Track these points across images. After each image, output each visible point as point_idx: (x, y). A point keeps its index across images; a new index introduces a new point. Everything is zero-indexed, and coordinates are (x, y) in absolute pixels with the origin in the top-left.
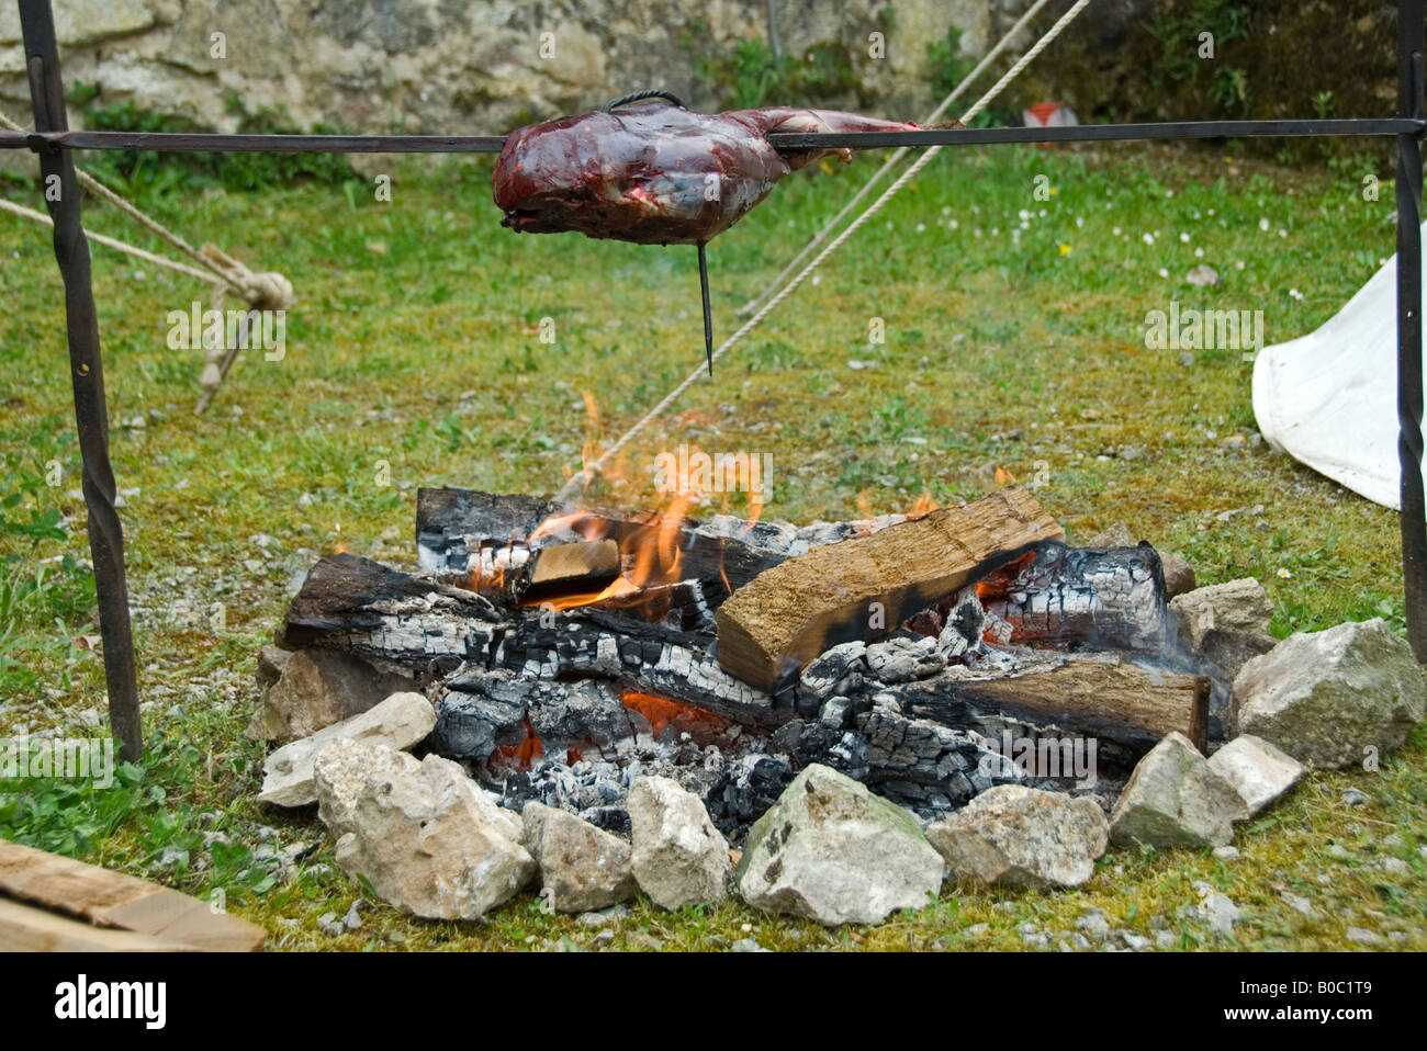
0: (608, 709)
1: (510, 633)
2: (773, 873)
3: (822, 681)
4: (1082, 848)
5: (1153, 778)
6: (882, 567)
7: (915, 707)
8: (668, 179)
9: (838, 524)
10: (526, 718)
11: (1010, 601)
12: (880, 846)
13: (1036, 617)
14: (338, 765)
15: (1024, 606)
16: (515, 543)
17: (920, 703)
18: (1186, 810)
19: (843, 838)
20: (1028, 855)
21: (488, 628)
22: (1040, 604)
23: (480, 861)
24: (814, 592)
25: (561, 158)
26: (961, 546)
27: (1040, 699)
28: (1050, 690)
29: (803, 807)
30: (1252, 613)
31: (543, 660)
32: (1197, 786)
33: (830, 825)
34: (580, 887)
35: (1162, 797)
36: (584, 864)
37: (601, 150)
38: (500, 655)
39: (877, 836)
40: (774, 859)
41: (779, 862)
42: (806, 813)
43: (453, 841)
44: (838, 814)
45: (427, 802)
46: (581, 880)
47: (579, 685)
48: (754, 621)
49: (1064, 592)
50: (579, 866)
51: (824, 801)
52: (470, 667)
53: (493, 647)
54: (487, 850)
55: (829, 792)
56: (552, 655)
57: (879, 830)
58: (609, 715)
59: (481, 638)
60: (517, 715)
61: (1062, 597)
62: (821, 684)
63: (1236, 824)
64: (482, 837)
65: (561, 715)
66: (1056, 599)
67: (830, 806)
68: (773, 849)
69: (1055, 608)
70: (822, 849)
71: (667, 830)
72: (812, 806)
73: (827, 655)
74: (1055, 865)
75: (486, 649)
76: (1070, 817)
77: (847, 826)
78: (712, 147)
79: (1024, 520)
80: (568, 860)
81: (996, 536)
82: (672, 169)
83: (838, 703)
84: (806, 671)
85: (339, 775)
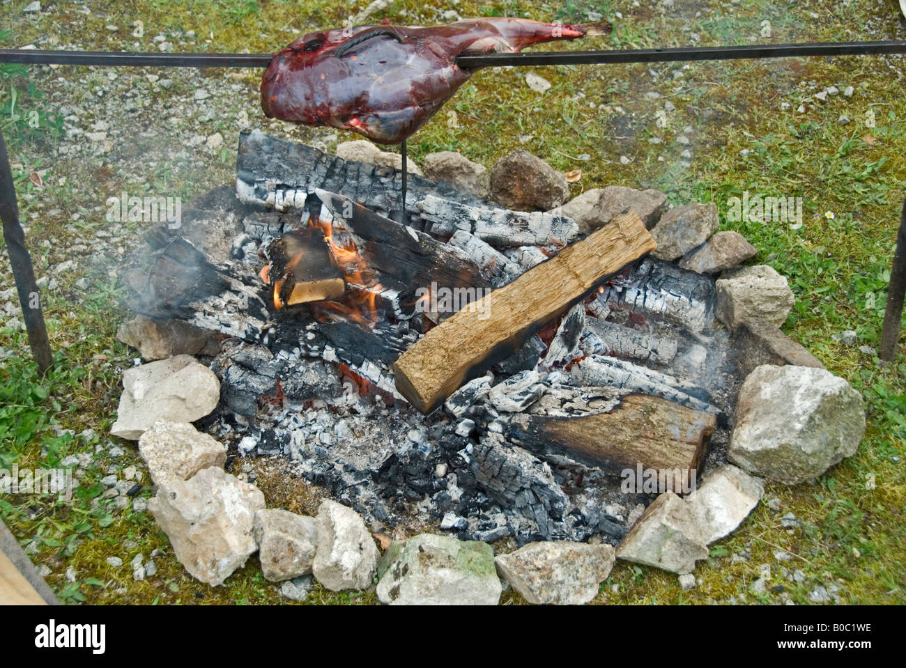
0: (329, 382)
1: (272, 331)
2: (395, 593)
3: (459, 408)
4: (592, 580)
5: (644, 544)
6: (515, 312)
7: (513, 440)
8: (377, 116)
9: (508, 211)
10: (277, 385)
11: (612, 288)
12: (461, 587)
13: (627, 305)
14: (152, 447)
15: (621, 295)
16: (298, 187)
17: (517, 438)
18: (664, 558)
19: (437, 583)
20: (554, 594)
21: (259, 325)
22: (631, 296)
23: (223, 557)
24: (461, 349)
25: (302, 100)
26: (577, 276)
27: (594, 443)
28: (603, 434)
29: (416, 559)
30: (778, 306)
31: (290, 352)
32: (674, 545)
33: (431, 570)
34: (282, 574)
35: (649, 553)
36: (285, 562)
37: (331, 96)
38: (266, 340)
39: (460, 581)
40: (396, 583)
41: (398, 588)
42: (418, 563)
43: (209, 539)
44: (437, 565)
45: (195, 511)
46: (283, 570)
47: (313, 364)
48: (417, 375)
49: (648, 294)
50: (281, 563)
51: (429, 557)
52: (245, 346)
53: (262, 336)
54: (227, 551)
55: (433, 553)
56: (296, 350)
57: (461, 577)
58: (330, 386)
59: (255, 331)
60: (271, 384)
61: (645, 297)
62: (458, 410)
63: (697, 563)
64: (225, 541)
65: (299, 387)
66: (641, 297)
67: (433, 560)
68: (397, 576)
69: (640, 302)
70: (423, 590)
71: (334, 556)
72: (421, 558)
73: (464, 388)
74: (571, 595)
75: (257, 336)
76: (588, 560)
77: (443, 573)
78: (410, 88)
79: (629, 242)
80: (275, 561)
81: (604, 261)
82: (380, 109)
83: (466, 425)
84: (449, 399)
85: (152, 455)
